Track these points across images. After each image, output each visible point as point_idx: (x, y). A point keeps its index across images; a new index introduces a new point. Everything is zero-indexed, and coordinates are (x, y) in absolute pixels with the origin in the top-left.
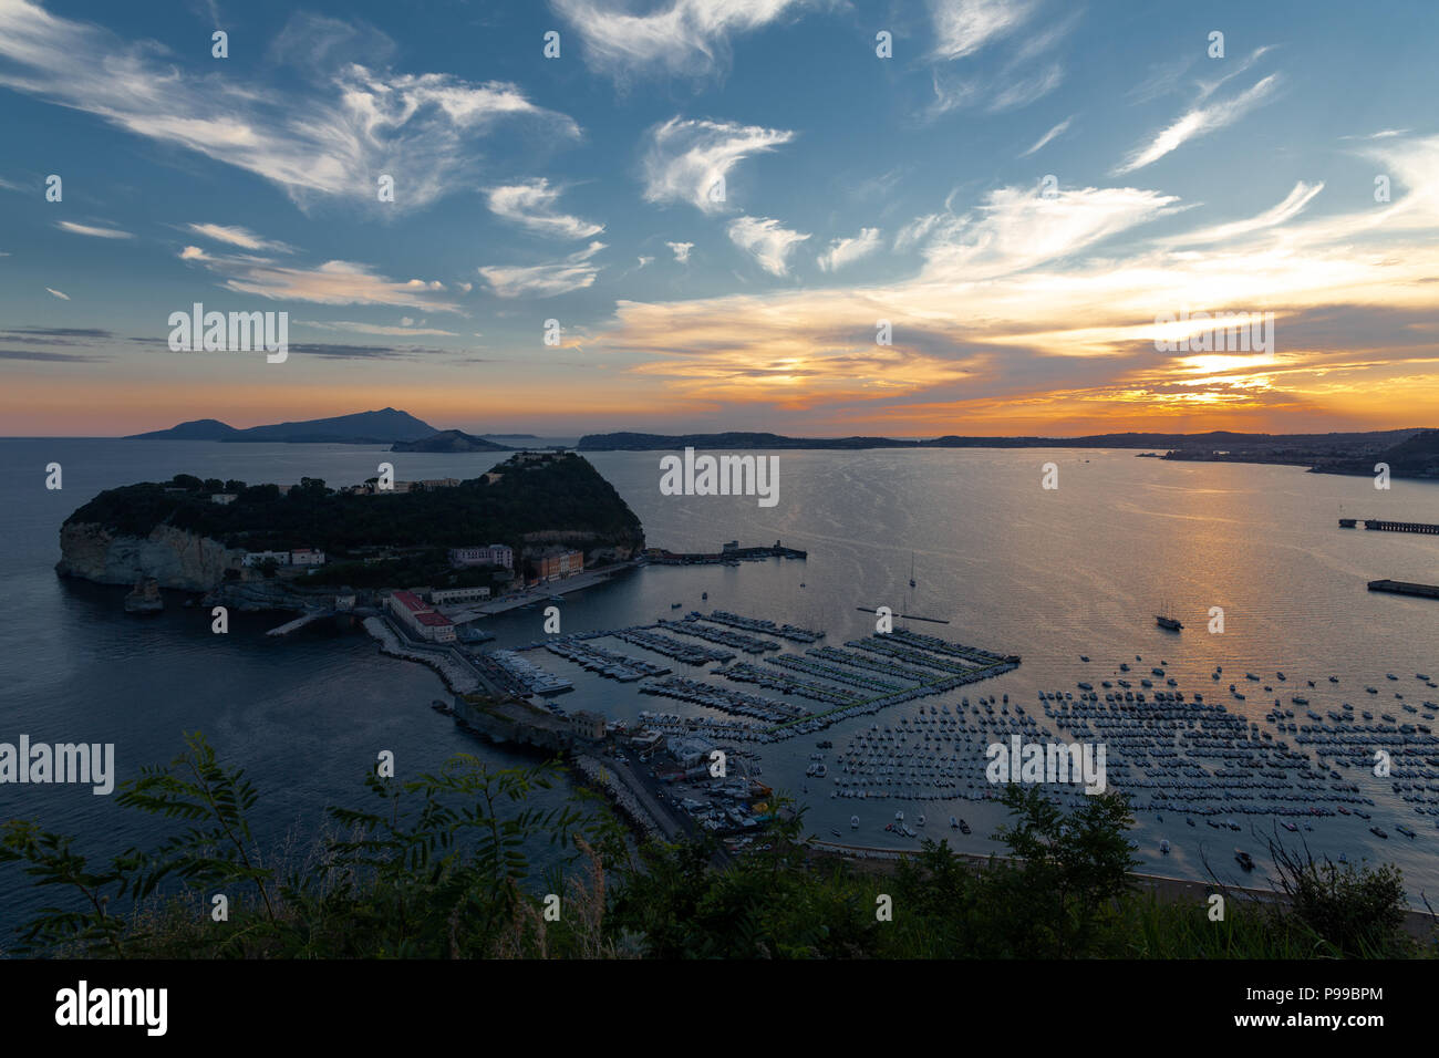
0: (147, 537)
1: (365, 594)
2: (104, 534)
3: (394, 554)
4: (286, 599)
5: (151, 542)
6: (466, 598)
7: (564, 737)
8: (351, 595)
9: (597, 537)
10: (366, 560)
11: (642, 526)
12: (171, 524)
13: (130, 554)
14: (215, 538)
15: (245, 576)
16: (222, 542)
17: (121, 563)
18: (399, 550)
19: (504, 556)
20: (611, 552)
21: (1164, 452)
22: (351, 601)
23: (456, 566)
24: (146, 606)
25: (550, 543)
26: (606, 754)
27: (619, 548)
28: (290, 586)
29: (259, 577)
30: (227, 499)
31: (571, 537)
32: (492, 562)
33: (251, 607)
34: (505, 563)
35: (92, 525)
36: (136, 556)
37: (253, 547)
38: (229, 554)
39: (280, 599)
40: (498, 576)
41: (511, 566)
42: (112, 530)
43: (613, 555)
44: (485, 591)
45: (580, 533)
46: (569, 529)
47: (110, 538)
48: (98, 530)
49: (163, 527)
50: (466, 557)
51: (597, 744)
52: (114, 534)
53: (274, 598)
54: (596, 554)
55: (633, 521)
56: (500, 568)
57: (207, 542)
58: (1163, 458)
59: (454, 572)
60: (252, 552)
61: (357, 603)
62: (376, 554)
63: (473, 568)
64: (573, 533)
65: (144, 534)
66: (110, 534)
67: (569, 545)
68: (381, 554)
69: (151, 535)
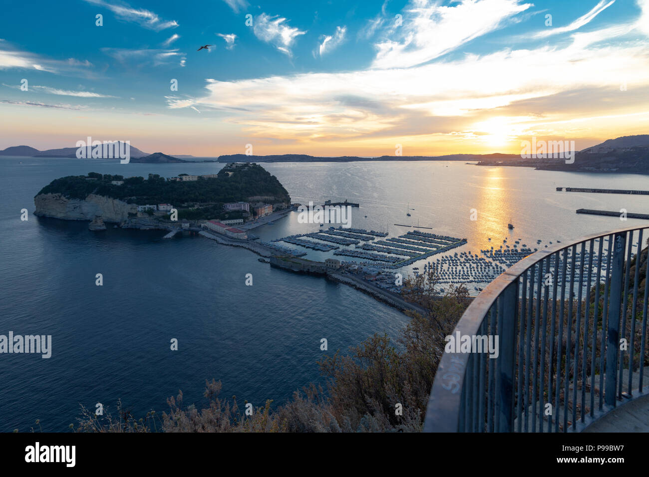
0: (85, 199)
1: (193, 223)
2: (63, 198)
3: (201, 206)
4: (160, 225)
5: (87, 202)
6: (234, 224)
7: (323, 268)
8: (187, 223)
9: (276, 199)
10: (190, 208)
11: (289, 194)
12: (97, 193)
13: (77, 207)
14: (121, 199)
15: (139, 215)
16: (124, 201)
17: (73, 210)
18: (202, 204)
19: (246, 207)
20: (281, 205)
21: (477, 162)
22: (187, 225)
23: (227, 211)
24: (99, 228)
25: (258, 202)
26: (342, 273)
27: (284, 203)
28: (161, 219)
29: (146, 216)
30: (120, 183)
31: (265, 199)
32: (241, 209)
33: (145, 228)
34: (246, 209)
35: (57, 194)
36: (80, 207)
37: (139, 203)
38: (129, 206)
39: (157, 224)
40: (244, 215)
41: (249, 210)
42: (67, 196)
43: (282, 206)
44: (241, 221)
45: (268, 197)
46: (264, 196)
47: (66, 200)
48: (60, 197)
49: (92, 195)
50: (231, 207)
51: (338, 270)
52: (68, 198)
53: (155, 224)
54: (275, 206)
55: (286, 192)
56: (245, 211)
57: (117, 201)
58: (477, 165)
59: (227, 213)
60: (141, 205)
61: (191, 226)
62: (193, 206)
63: (235, 211)
64: (266, 197)
65: (83, 198)
66: (66, 198)
67: (266, 202)
68: (195, 206)
69: (87, 198)
